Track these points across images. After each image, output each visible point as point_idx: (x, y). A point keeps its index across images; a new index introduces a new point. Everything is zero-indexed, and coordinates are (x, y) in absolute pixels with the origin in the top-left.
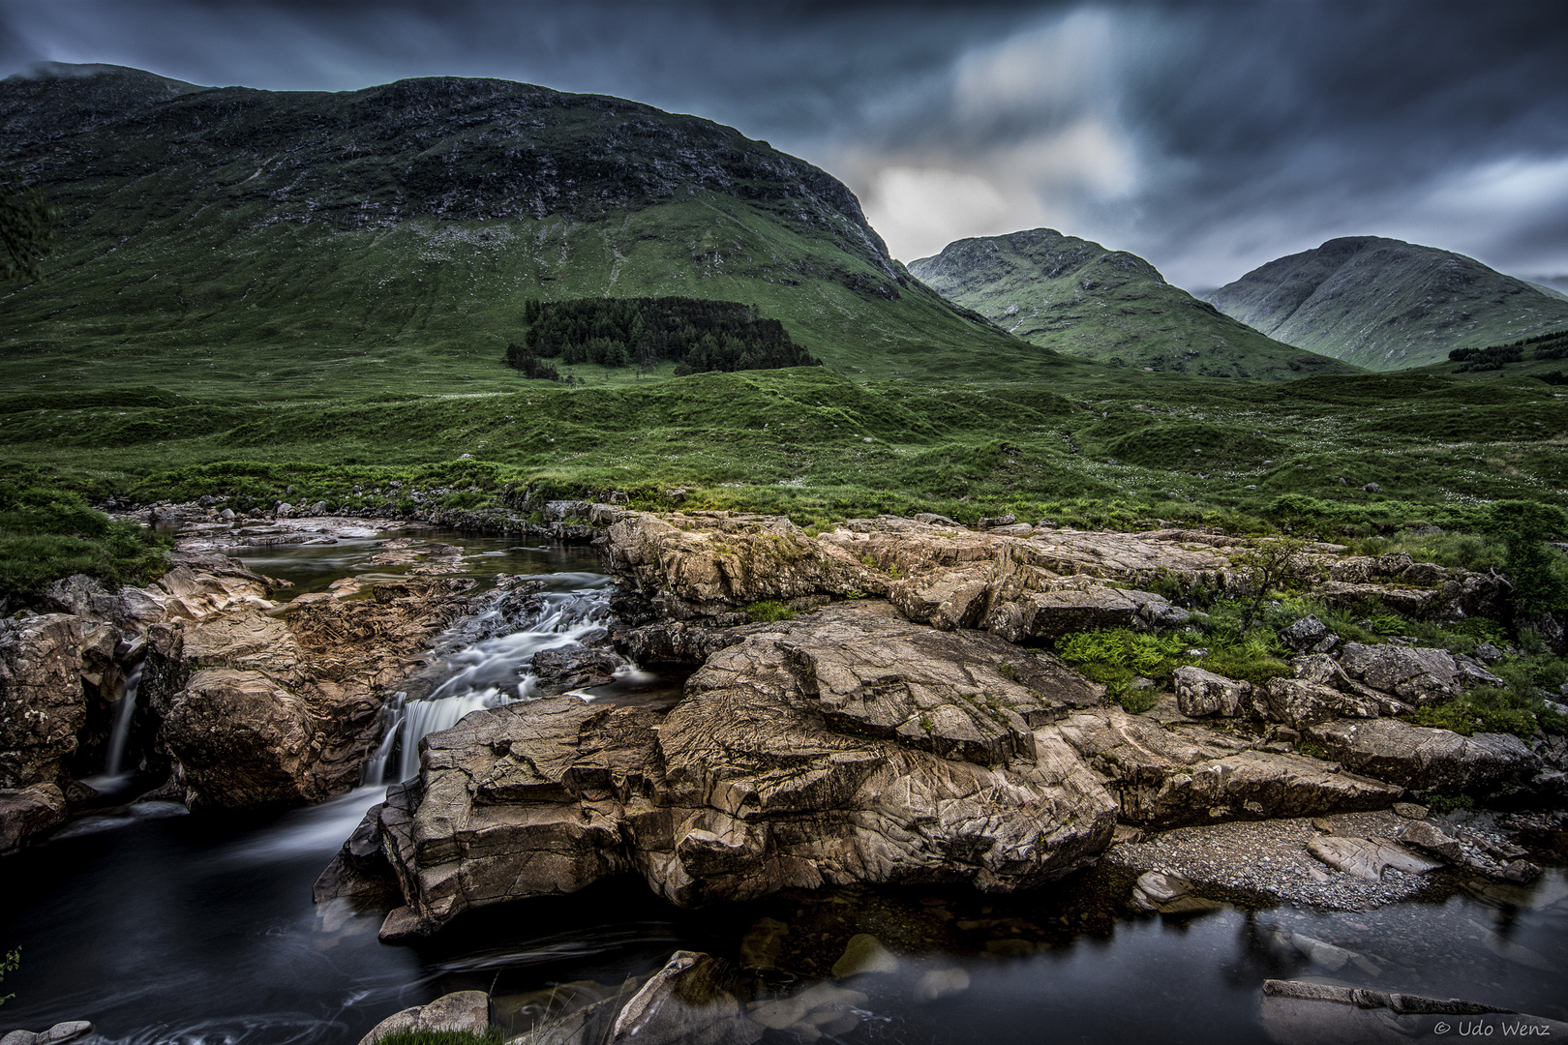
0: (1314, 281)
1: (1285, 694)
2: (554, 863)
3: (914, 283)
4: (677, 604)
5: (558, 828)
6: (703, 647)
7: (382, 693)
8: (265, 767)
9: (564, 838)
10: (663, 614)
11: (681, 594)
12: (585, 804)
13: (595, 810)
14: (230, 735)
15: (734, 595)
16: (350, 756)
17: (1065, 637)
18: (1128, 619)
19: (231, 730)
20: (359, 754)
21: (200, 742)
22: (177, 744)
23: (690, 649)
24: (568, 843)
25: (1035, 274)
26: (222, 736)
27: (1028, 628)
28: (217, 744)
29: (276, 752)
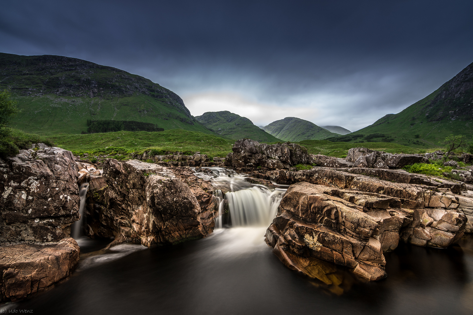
0: (283, 126)
2: (392, 236)
3: (197, 121)
4: (280, 163)
5: (394, 219)
6: (295, 176)
7: (209, 191)
8: (191, 219)
9: (397, 223)
10: (275, 168)
11: (283, 159)
12: (388, 210)
13: (395, 212)
14: (181, 202)
15: (292, 162)
16: (209, 216)
17: (406, 166)
18: (421, 160)
19: (181, 200)
20: (211, 215)
21: (169, 206)
22: (159, 207)
23: (291, 177)
24: (397, 226)
25: (225, 121)
26: (178, 203)
27: (394, 165)
28: (175, 207)
29: (196, 211)
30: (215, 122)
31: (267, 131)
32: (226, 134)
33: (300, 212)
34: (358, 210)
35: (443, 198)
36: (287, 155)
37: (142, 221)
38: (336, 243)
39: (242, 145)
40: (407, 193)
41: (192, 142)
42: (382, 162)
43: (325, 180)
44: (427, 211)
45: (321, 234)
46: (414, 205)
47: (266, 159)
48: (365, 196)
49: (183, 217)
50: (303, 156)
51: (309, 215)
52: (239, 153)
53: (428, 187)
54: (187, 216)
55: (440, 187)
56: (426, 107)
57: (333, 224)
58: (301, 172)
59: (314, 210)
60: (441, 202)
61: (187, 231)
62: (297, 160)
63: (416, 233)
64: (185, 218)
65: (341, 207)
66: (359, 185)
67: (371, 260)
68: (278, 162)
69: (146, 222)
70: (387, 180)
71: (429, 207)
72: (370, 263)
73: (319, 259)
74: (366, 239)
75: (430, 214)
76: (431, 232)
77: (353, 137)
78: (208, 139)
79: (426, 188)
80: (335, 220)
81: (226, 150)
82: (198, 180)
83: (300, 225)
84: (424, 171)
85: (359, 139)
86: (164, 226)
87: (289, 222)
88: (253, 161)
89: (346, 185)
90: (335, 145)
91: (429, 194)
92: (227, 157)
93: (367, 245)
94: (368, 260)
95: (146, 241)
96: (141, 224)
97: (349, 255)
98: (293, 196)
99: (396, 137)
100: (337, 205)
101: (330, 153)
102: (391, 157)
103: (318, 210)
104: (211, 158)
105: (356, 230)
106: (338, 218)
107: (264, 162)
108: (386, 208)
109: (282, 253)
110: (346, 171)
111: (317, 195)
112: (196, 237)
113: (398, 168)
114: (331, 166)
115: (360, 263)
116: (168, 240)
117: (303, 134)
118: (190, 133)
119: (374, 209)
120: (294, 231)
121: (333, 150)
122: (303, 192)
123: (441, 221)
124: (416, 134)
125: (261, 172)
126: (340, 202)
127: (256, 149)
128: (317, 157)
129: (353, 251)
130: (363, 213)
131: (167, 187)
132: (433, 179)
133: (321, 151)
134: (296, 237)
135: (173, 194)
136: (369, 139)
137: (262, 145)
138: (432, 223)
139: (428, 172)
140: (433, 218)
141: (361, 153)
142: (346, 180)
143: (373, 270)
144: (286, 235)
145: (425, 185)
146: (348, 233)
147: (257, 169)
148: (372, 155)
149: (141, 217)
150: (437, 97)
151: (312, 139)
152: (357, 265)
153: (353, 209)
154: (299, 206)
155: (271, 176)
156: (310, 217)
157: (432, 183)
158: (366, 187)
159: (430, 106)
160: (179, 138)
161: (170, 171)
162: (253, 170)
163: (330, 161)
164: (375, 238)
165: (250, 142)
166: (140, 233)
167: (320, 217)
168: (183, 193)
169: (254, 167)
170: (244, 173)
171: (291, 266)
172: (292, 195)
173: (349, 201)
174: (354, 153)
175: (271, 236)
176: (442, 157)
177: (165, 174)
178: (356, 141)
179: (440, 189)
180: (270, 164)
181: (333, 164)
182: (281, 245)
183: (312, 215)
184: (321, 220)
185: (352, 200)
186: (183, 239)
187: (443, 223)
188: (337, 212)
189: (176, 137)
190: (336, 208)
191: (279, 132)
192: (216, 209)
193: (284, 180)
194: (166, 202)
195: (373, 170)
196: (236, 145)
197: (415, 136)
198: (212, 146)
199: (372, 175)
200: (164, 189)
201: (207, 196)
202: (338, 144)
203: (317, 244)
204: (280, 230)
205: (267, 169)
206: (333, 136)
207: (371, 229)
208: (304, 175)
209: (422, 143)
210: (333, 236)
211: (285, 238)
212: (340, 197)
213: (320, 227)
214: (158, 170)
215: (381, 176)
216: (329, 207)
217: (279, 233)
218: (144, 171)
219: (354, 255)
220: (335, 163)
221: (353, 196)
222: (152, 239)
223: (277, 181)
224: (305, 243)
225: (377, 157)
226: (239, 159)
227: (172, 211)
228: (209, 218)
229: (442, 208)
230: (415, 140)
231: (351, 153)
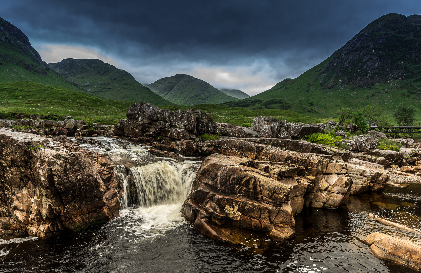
0: (173, 85)
1: (362, 144)
2: (298, 201)
3: (53, 71)
4: (186, 133)
5: (300, 185)
6: (202, 148)
7: (109, 166)
8: (96, 200)
9: (303, 189)
10: (180, 138)
11: (189, 129)
12: (296, 178)
13: (301, 179)
14: (86, 180)
15: (198, 131)
16: (113, 196)
17: (306, 136)
18: (318, 130)
19: (86, 178)
20: (115, 195)
21: (72, 185)
22: (60, 187)
23: (198, 148)
24: (303, 191)
25: (95, 73)
26: (82, 182)
27: (296, 135)
28: (79, 187)
29: (102, 191)
30: (80, 74)
31: (153, 90)
32: (97, 91)
33: (219, 184)
34: (272, 179)
35: (337, 166)
36: (193, 123)
37: (29, 206)
38: (255, 211)
39: (140, 111)
40: (310, 161)
41: (55, 101)
42: (285, 132)
43: (235, 151)
44: (324, 177)
45: (241, 204)
46: (315, 173)
47: (169, 128)
48: (278, 165)
49: (87, 197)
50: (209, 125)
51: (228, 187)
52: (135, 119)
53: (325, 156)
54: (92, 197)
55: (333, 156)
56: (321, 74)
57: (251, 193)
58: (208, 142)
59: (233, 181)
60: (335, 169)
61: (90, 214)
62: (204, 129)
63: (316, 197)
64: (89, 199)
65: (258, 176)
66: (269, 156)
67: (284, 222)
68: (183, 132)
69: (36, 207)
70: (292, 150)
71: (326, 174)
72: (283, 225)
73: (238, 227)
74: (280, 205)
75: (327, 180)
76: (327, 195)
77: (251, 103)
78: (78, 98)
79: (324, 157)
80: (253, 189)
81: (106, 114)
82: (93, 154)
83: (221, 197)
84: (320, 141)
85: (257, 105)
86: (64, 211)
87: (209, 195)
88: (153, 130)
89: (257, 155)
90: (234, 111)
91: (327, 162)
92: (118, 125)
93: (281, 209)
94: (281, 223)
95: (37, 230)
96: (28, 211)
97: (265, 220)
98: (212, 168)
99: (292, 104)
100: (255, 175)
101: (230, 121)
102: (293, 127)
103: (237, 181)
104: (90, 125)
105: (272, 197)
106: (256, 187)
107: (166, 131)
108: (294, 176)
109: (204, 226)
110: (255, 141)
111: (235, 166)
112: (100, 220)
113: (299, 138)
114: (237, 136)
115: (275, 226)
116: (68, 227)
117: (197, 96)
118: (50, 89)
119: (285, 177)
120: (214, 203)
121: (233, 117)
122: (222, 164)
123: (335, 185)
124: (310, 102)
125: (163, 143)
126: (256, 172)
127: (157, 116)
128: (221, 126)
129: (269, 216)
130: (277, 181)
131: (69, 163)
132: (328, 149)
133: (220, 118)
134: (217, 209)
135: (77, 171)
136: (268, 105)
137: (164, 112)
138: (327, 187)
139: (324, 142)
140: (329, 183)
141: (266, 123)
142: (256, 150)
143: (286, 231)
144: (208, 207)
145: (323, 155)
146: (265, 200)
147: (157, 140)
148: (276, 125)
149: (27, 202)
150: (330, 64)
151: (208, 103)
152: (272, 229)
153: (268, 178)
154: (218, 178)
155: (177, 148)
156: (229, 188)
157: (328, 153)
158: (276, 157)
159: (323, 73)
160: (32, 95)
161: (58, 142)
162: (154, 140)
163: (236, 130)
164: (287, 203)
165: (149, 107)
166: (27, 223)
167: (239, 187)
168: (87, 170)
169: (154, 137)
170: (142, 144)
171: (215, 236)
172: (210, 167)
173: (264, 171)
174: (259, 122)
175: (190, 211)
176: (335, 127)
177: (55, 147)
178: (254, 107)
179: (334, 157)
180: (174, 133)
181: (239, 134)
182: (202, 218)
183: (230, 186)
184: (240, 190)
185: (266, 170)
186: (86, 224)
187: (336, 186)
188: (255, 182)
189: (26, 93)
190: (254, 178)
191: (168, 92)
192: (120, 187)
193: (191, 152)
194: (69, 181)
195: (280, 140)
196: (131, 110)
197: (310, 104)
198: (84, 108)
199: (279, 145)
200: (66, 166)
201: (107, 173)
202: (236, 109)
203: (237, 213)
204: (199, 204)
205: (170, 139)
206: (231, 100)
207: (285, 195)
208: (212, 146)
209: (315, 111)
210: (253, 204)
211: (206, 211)
212: (255, 168)
213: (239, 197)
214: (45, 141)
215: (287, 146)
216: (248, 178)
217: (199, 207)
218: (29, 144)
219: (270, 220)
220: (241, 132)
221: (268, 166)
222: (46, 228)
223: (184, 152)
224: (226, 213)
225: (280, 126)
226: (135, 128)
227: (74, 192)
228: (113, 198)
229: (335, 174)
230: (310, 108)
231: (256, 122)
